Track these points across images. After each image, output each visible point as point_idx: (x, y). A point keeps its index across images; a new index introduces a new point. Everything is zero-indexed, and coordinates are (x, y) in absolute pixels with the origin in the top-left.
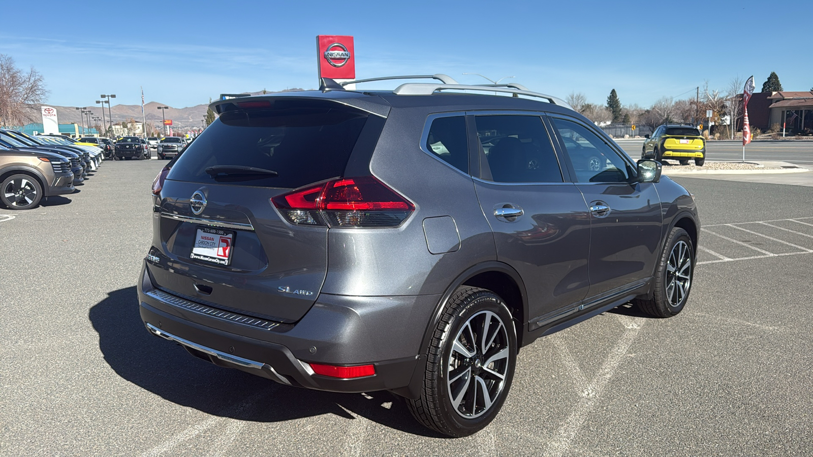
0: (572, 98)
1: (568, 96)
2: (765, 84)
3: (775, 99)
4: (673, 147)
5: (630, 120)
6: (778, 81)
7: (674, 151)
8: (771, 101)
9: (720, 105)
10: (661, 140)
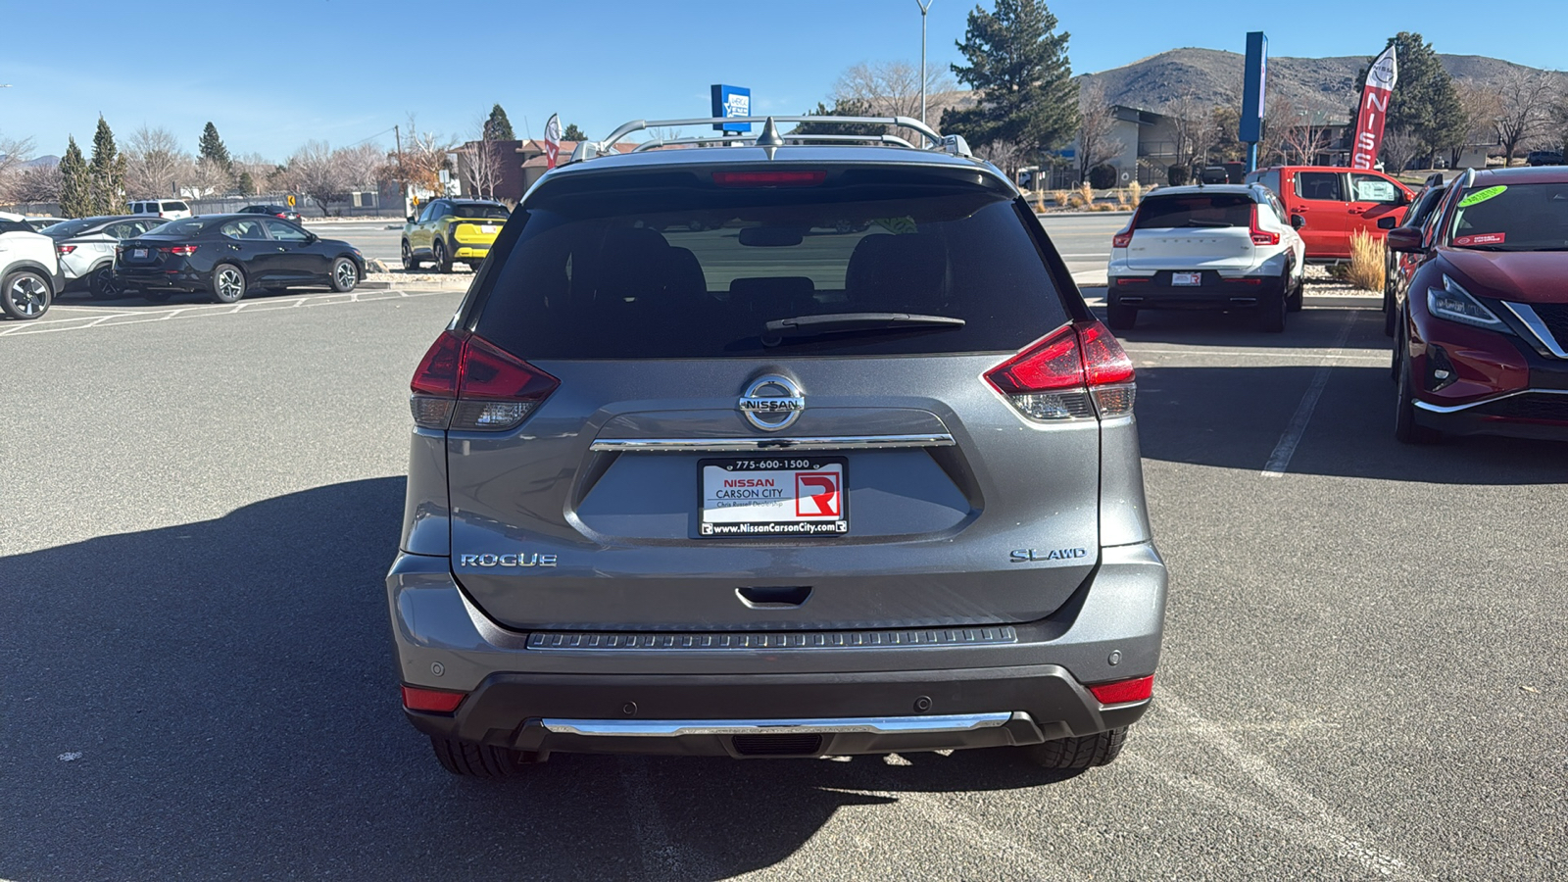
0: (145, 138)
1: (136, 133)
2: (487, 123)
3: (529, 152)
4: (471, 239)
5: (254, 185)
6: (507, 121)
7: (474, 246)
8: (522, 157)
9: (441, 161)
10: (447, 227)
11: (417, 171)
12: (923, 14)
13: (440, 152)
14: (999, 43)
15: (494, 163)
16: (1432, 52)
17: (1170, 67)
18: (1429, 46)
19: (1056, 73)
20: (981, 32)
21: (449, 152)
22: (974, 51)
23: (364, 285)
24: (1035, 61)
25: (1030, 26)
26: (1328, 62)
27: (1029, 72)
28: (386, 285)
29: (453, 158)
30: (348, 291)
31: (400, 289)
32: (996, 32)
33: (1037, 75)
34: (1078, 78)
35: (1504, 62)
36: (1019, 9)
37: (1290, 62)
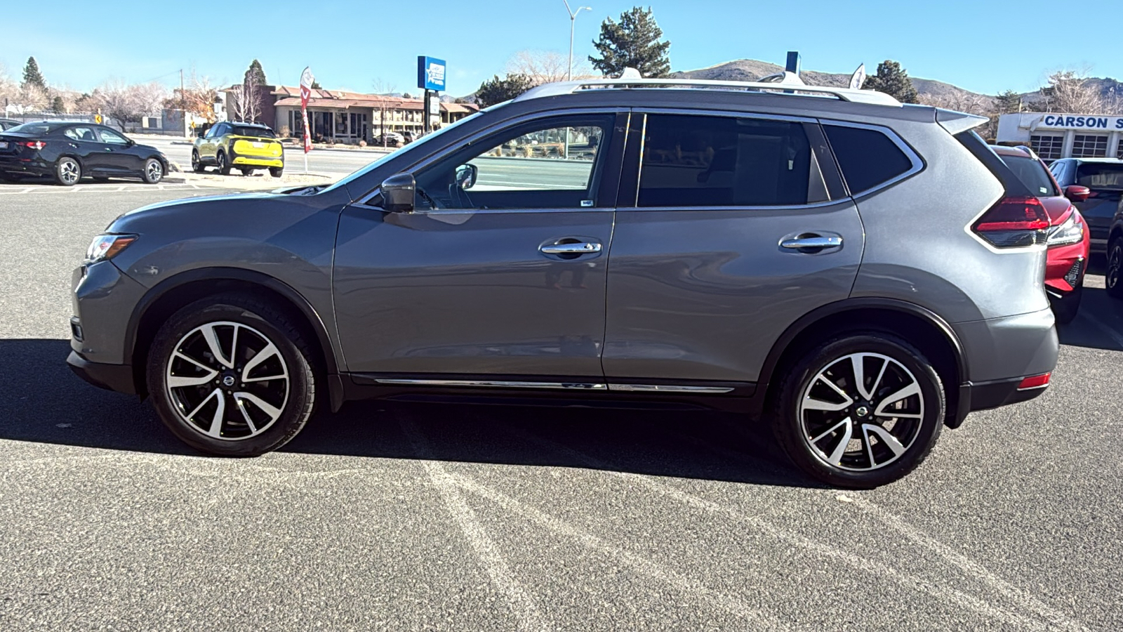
2: (248, 72)
3: (280, 95)
4: (245, 151)
5: (65, 106)
6: (262, 72)
7: (247, 157)
8: (275, 98)
9: (214, 97)
10: (228, 142)
11: (195, 103)
12: (572, 19)
13: (212, 92)
14: (622, 43)
15: (256, 100)
16: (906, 75)
17: (736, 71)
18: (904, 71)
19: (660, 68)
20: (610, 36)
21: (220, 91)
22: (605, 48)
23: (167, 180)
24: (646, 59)
25: (644, 35)
26: (840, 77)
27: (642, 65)
28: (182, 181)
29: (223, 96)
30: (156, 183)
31: (193, 184)
32: (620, 37)
33: (647, 69)
34: (674, 74)
35: (952, 86)
36: (637, 22)
37: (815, 75)
